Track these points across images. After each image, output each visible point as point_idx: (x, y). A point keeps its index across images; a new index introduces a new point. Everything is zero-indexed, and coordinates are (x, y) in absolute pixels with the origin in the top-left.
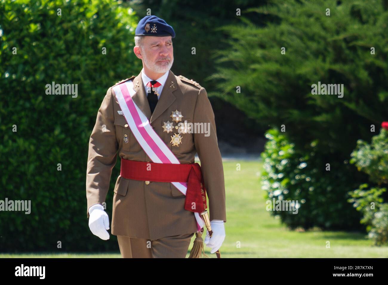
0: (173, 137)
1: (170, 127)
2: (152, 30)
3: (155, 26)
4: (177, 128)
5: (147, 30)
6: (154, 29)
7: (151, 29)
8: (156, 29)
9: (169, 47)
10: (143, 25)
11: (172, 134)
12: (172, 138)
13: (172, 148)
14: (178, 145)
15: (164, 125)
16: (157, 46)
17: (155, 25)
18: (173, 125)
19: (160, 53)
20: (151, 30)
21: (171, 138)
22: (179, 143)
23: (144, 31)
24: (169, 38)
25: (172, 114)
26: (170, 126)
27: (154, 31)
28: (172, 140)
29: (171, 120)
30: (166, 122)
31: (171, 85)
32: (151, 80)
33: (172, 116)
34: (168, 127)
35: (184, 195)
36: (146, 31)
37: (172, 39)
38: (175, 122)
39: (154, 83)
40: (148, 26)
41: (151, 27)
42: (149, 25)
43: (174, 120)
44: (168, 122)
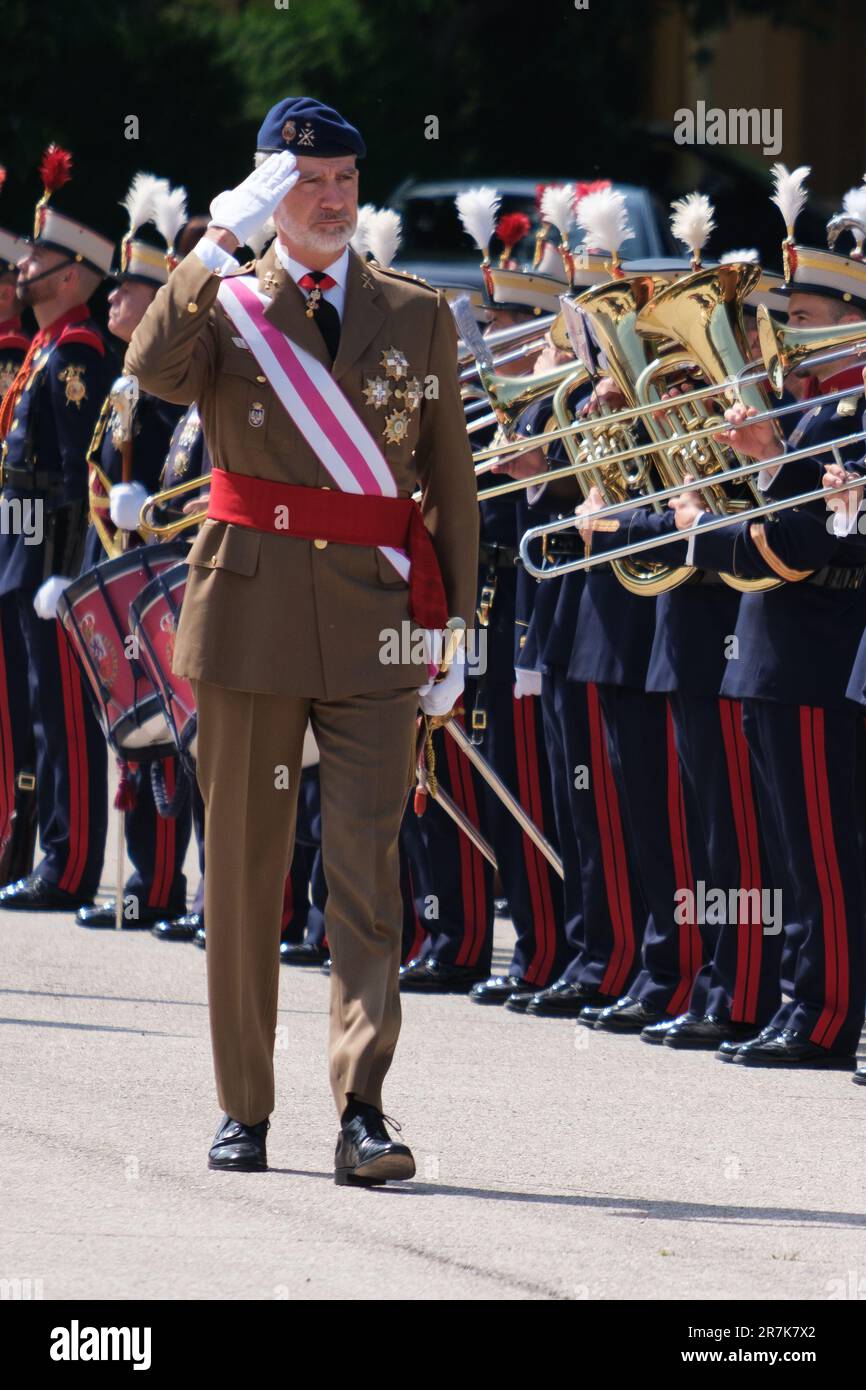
0: (389, 418)
1: (384, 393)
2: (300, 139)
3: (310, 129)
4: (398, 394)
5: (288, 139)
6: (306, 136)
7: (297, 136)
8: (312, 137)
9: (347, 184)
10: (278, 124)
11: (387, 410)
12: (388, 422)
13: (387, 449)
14: (401, 440)
15: (367, 387)
16: (313, 181)
17: (309, 125)
18: (390, 388)
19: (323, 200)
20: (297, 139)
21: (385, 421)
22: (401, 436)
23: (278, 141)
24: (348, 162)
25: (383, 358)
26: (383, 389)
27: (306, 140)
28: (388, 426)
29: (382, 373)
30: (374, 379)
31: (364, 282)
32: (309, 271)
33: (386, 362)
34: (378, 392)
35: (404, 581)
36: (285, 141)
37: (359, 164)
38: (392, 378)
39: (319, 278)
40: (290, 126)
41: (298, 131)
42: (294, 123)
43: (389, 373)
44: (378, 379)
